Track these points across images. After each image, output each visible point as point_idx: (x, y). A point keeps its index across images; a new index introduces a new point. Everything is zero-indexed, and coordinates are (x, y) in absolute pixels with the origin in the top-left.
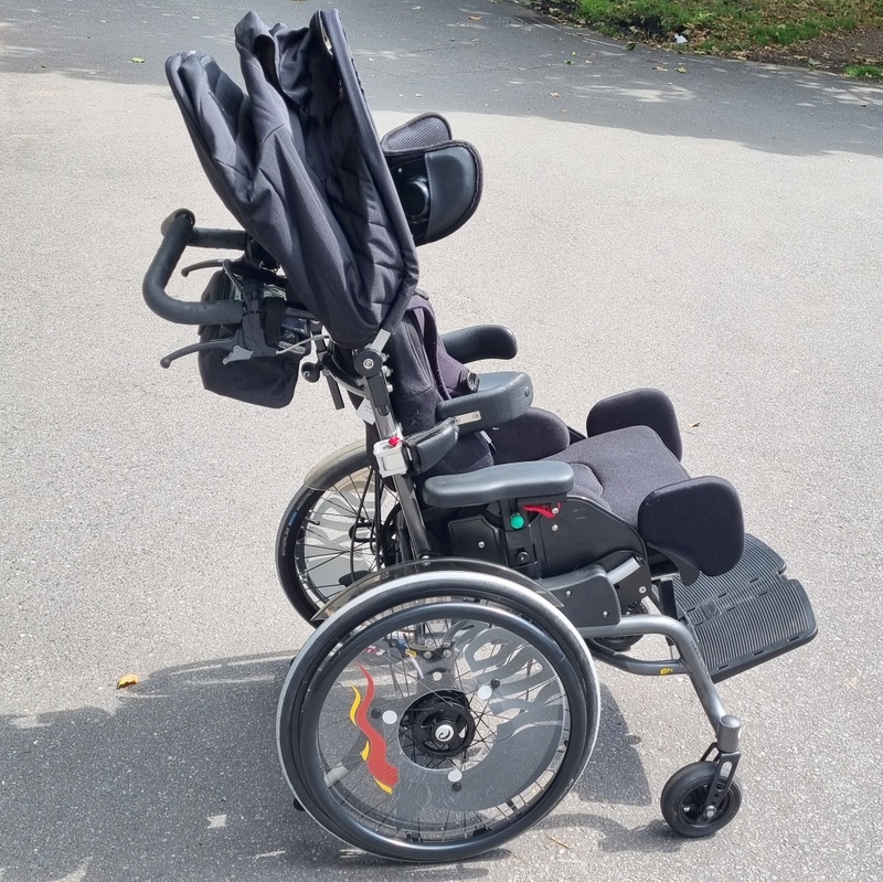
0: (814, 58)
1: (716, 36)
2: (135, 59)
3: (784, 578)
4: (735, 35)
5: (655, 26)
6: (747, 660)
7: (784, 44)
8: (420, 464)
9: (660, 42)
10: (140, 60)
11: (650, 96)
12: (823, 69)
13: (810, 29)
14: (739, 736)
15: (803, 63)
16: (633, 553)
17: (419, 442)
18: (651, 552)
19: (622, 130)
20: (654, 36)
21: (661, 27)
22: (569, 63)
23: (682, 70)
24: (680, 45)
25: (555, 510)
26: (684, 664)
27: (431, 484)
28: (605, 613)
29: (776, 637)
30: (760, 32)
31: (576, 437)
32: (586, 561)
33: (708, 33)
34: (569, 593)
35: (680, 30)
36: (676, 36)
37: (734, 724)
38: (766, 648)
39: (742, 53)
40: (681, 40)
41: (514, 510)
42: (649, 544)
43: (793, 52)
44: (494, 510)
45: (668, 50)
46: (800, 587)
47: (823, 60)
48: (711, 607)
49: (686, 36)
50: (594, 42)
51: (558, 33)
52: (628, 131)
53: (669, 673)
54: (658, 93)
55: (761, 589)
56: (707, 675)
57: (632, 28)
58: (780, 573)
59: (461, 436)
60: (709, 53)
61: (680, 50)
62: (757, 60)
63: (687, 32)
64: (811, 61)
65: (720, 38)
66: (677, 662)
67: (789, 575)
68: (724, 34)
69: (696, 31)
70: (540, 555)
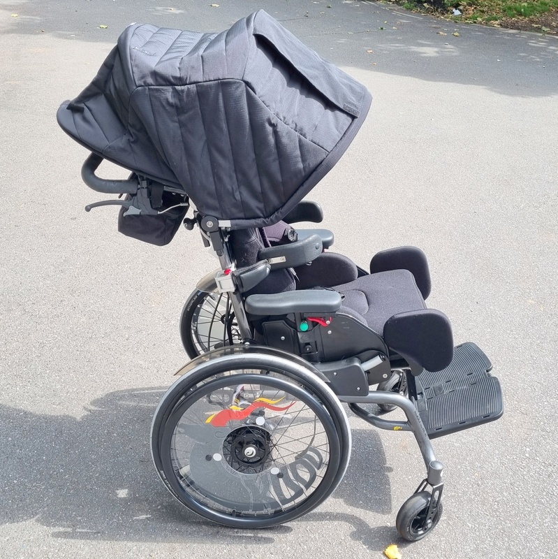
0: (545, 26)
1: (480, 11)
2: (102, 26)
3: (489, 375)
4: (493, 9)
5: (441, 3)
6: (454, 426)
7: (525, 16)
8: (243, 287)
9: (443, 14)
10: (105, 27)
11: (430, 51)
12: (551, 34)
13: (544, 7)
14: (441, 475)
15: (538, 30)
16: (379, 352)
17: (241, 274)
18: (391, 353)
19: (413, 79)
20: (439, 10)
21: (444, 4)
22: (382, 29)
23: (456, 34)
24: (456, 16)
25: (328, 322)
26: (409, 425)
27: (250, 299)
28: (358, 389)
29: (475, 414)
30: (510, 8)
31: (362, 273)
32: (349, 355)
33: (475, 8)
34: (335, 374)
35: (457, 6)
36: (454, 10)
37: (439, 467)
38: (468, 420)
39: (497, 22)
40: (457, 12)
41: (303, 319)
42: (390, 348)
43: (532, 21)
44: (291, 318)
45: (448, 20)
46: (498, 383)
47: (552, 28)
48: (440, 388)
49: (460, 10)
50: (399, 14)
51: (377, 8)
52: (417, 80)
53: (399, 430)
54: (436, 49)
55: (473, 380)
56: (425, 434)
57: (425, 5)
58: (487, 371)
59: (271, 271)
60: (475, 23)
61: (456, 20)
62: (507, 27)
63: (461, 8)
64: (544, 28)
65: (483, 12)
66: (405, 423)
67: (493, 373)
68: (485, 9)
69: (467, 7)
70: (320, 348)
